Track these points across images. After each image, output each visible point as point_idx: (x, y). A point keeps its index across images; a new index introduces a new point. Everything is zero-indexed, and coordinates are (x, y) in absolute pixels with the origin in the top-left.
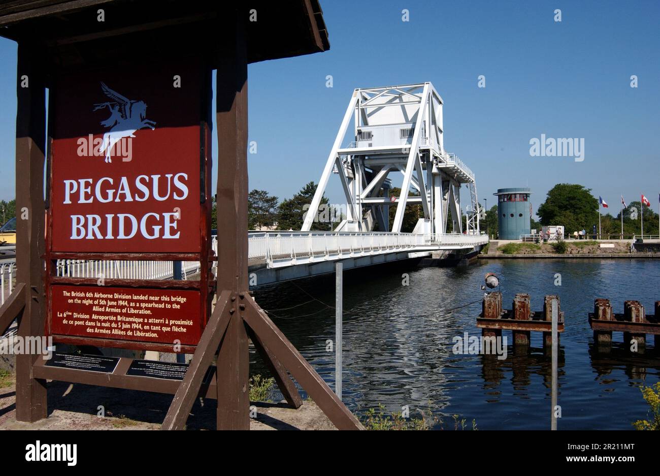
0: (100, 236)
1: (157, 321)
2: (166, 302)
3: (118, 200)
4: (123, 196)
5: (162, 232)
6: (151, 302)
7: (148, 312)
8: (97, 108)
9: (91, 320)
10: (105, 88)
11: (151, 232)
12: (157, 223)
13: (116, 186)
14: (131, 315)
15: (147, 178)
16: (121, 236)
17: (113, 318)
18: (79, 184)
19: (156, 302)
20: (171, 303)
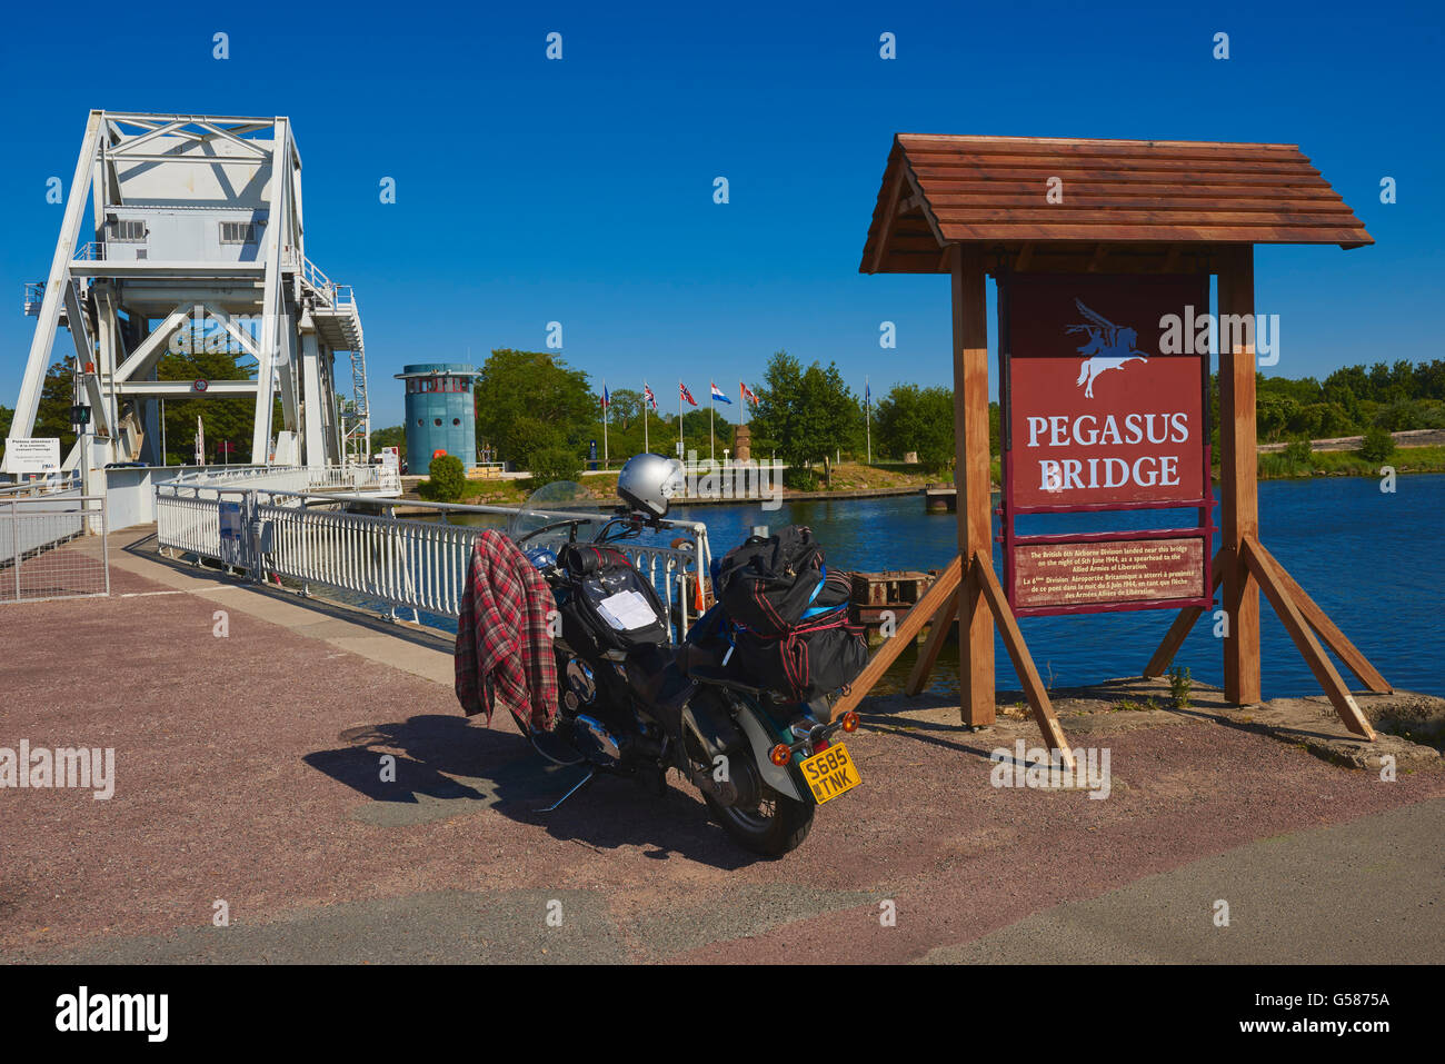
0: (1080, 485)
1: (1154, 575)
2: (1164, 554)
3: (1103, 442)
4: (1110, 438)
5: (1159, 478)
6: (1147, 555)
7: (1144, 567)
8: (1071, 330)
9: (1069, 584)
10: (1081, 307)
11: (1145, 478)
12: (1153, 468)
13: (1101, 425)
14: (1123, 572)
15: (1139, 418)
16: (1109, 484)
17: (1098, 578)
18: (1049, 423)
19: (1153, 555)
20: (1170, 554)
